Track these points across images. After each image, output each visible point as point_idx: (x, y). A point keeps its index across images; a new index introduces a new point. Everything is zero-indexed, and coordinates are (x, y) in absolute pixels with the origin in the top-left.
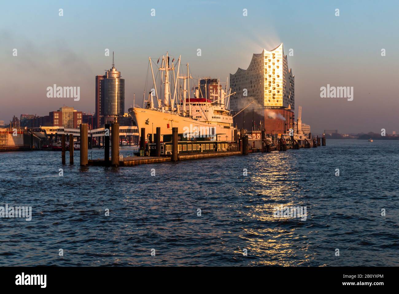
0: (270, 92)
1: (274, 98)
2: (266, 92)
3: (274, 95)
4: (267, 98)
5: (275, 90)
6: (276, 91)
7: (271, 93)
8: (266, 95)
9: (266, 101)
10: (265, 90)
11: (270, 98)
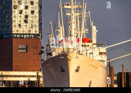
0: (21, 12)
1: (26, 21)
2: (15, 13)
3: (26, 17)
4: (16, 22)
5: (27, 11)
6: (29, 12)
7: (22, 15)
8: (15, 17)
9: (15, 26)
10: (13, 10)
11: (20, 21)
